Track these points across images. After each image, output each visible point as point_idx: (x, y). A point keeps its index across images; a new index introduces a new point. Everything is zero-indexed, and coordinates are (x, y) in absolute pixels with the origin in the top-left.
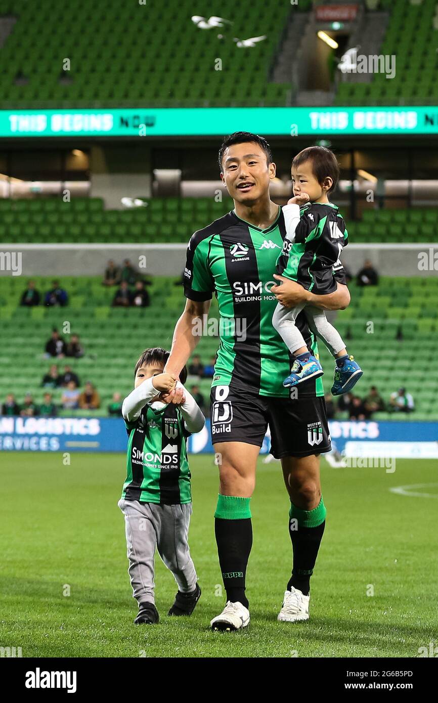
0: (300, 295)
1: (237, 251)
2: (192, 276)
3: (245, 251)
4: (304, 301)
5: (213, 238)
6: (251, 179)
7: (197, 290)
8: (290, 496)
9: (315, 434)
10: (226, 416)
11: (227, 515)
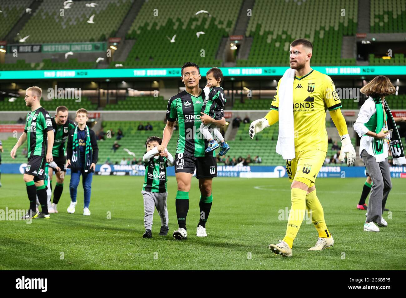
0: (210, 120)
1: (187, 104)
2: (170, 113)
3: (190, 104)
4: (211, 122)
5: (178, 99)
6: (193, 80)
7: (171, 118)
8: (201, 191)
9: (213, 170)
10: (181, 164)
11: (180, 198)
